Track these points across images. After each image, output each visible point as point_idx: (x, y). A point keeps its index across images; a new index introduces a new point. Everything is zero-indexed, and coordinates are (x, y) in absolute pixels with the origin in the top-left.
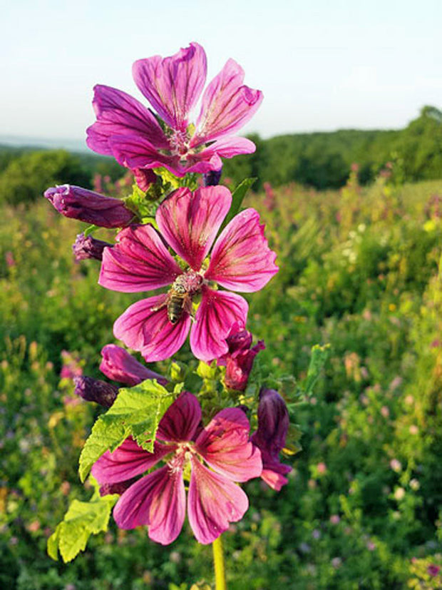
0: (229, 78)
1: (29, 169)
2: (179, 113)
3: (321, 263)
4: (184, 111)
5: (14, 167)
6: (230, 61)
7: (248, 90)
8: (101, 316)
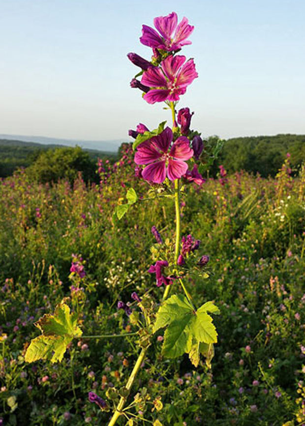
0: (184, 23)
1: (54, 159)
2: (168, 35)
3: (258, 222)
4: (170, 34)
5: (42, 158)
6: (184, 18)
7: (190, 26)
8: (98, 252)
